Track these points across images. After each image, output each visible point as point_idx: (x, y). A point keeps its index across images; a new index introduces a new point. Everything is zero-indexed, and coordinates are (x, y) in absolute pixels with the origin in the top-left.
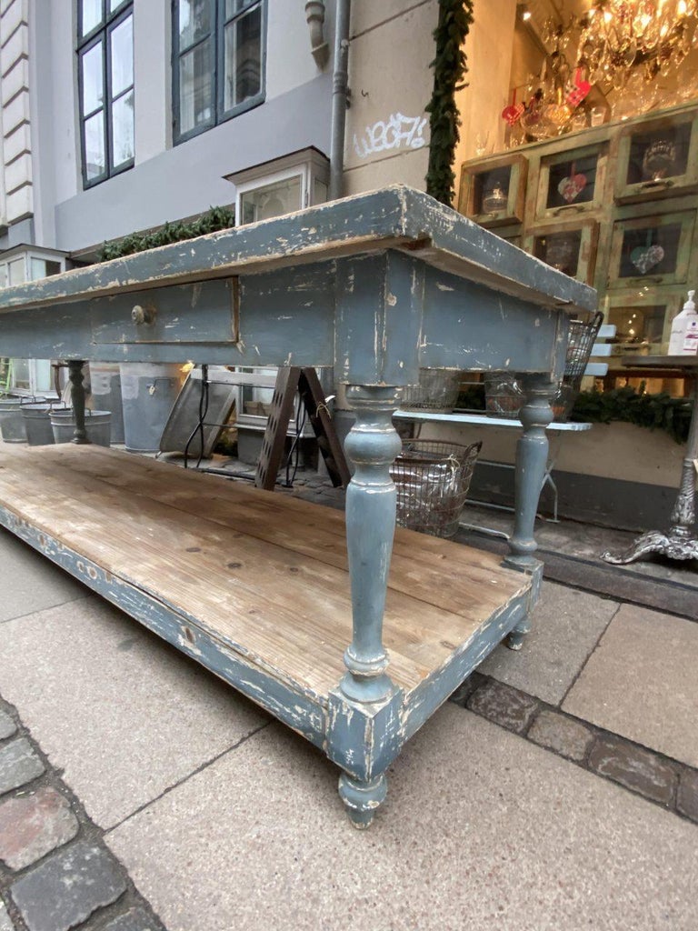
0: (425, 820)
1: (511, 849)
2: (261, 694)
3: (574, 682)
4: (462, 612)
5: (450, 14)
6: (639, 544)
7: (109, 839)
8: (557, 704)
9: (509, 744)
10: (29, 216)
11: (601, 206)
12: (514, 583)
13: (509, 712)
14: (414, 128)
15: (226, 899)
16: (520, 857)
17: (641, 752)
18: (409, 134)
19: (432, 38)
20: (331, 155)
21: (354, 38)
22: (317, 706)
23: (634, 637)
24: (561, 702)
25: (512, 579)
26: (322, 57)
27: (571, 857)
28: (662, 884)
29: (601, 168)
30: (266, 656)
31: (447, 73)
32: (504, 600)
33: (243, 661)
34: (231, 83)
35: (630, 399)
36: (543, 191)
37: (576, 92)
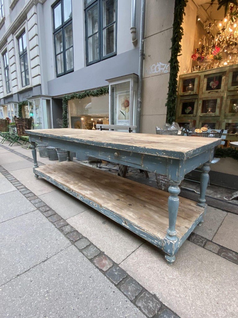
0: (183, 264)
1: (202, 271)
2: (146, 237)
3: (215, 234)
4: (188, 219)
5: (176, 34)
6: (233, 195)
7: (120, 266)
8: (211, 240)
9: (200, 249)
10: (40, 85)
11: (223, 91)
12: (200, 211)
13: (199, 241)
14: (165, 67)
15: (147, 277)
16: (204, 272)
17: (231, 252)
18: (163, 69)
19: (171, 40)
20: (139, 74)
21: (146, 38)
22: (161, 241)
23: (231, 223)
24: (212, 239)
25: (200, 210)
26: (136, 43)
27: (215, 273)
28: (235, 279)
29: (223, 80)
30: (147, 229)
31: (175, 52)
32: (198, 216)
33: (141, 230)
34: (105, 47)
35: (232, 152)
36: (205, 86)
37: (215, 51)
